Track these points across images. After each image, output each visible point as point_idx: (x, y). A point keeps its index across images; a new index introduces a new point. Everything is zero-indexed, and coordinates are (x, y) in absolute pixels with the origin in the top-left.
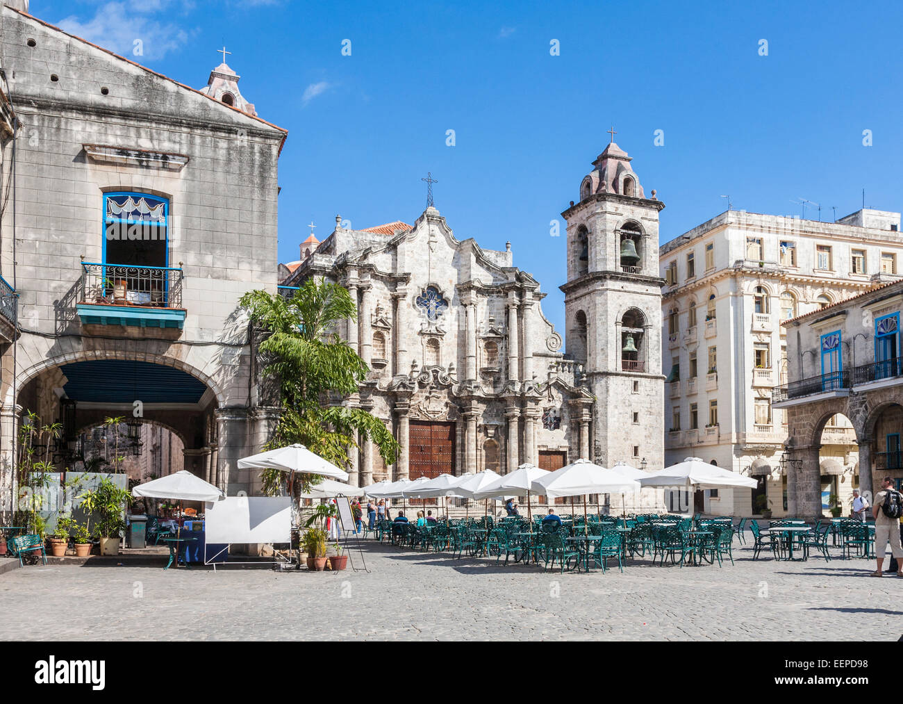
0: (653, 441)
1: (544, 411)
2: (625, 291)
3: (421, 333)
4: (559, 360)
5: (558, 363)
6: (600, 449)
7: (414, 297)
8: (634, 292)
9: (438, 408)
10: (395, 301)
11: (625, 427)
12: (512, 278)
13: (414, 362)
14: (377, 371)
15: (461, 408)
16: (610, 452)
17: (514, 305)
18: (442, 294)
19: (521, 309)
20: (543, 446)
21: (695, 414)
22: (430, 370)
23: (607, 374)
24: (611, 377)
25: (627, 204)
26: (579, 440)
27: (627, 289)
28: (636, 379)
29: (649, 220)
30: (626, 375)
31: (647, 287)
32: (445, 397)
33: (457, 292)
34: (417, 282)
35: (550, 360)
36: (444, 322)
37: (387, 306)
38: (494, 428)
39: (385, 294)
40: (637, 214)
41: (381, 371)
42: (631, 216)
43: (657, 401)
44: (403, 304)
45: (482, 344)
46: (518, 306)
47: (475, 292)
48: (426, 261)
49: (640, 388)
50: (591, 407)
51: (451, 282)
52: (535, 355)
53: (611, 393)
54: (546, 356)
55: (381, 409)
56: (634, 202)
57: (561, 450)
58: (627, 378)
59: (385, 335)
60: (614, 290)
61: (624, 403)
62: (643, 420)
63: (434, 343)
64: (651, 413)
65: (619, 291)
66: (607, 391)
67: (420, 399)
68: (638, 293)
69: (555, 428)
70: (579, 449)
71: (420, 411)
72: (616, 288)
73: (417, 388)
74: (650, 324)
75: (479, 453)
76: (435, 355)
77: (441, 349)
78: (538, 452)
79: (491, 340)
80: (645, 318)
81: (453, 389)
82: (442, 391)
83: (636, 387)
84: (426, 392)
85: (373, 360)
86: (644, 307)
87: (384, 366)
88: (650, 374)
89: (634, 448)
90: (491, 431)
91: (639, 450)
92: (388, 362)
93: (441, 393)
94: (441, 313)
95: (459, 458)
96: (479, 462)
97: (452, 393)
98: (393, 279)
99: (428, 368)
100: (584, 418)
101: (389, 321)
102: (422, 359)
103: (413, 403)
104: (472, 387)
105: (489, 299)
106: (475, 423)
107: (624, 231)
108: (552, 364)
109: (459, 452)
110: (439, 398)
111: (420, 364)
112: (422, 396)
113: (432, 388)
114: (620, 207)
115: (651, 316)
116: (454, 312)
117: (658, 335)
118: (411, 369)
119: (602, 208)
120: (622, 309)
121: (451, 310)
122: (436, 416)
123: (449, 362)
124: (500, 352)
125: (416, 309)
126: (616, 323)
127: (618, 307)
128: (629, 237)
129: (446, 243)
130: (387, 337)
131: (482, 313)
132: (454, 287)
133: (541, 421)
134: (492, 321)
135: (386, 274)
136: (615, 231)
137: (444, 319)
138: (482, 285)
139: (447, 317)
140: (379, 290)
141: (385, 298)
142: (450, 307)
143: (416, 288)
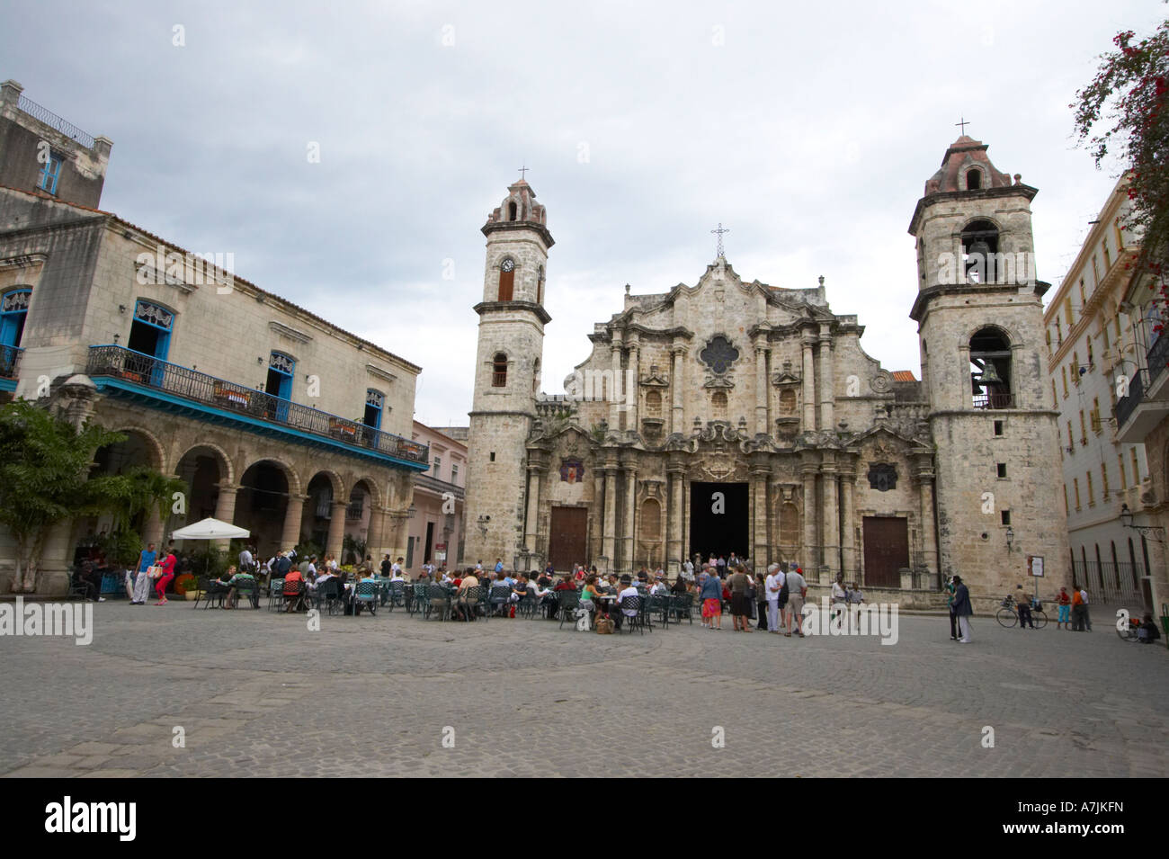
0: (1037, 503)
1: (871, 466)
2: (972, 307)
3: (706, 387)
4: (890, 402)
5: (889, 408)
6: (945, 515)
7: (697, 351)
8: (987, 306)
9: (721, 469)
11: (984, 483)
13: (697, 419)
14: (651, 430)
15: (751, 466)
16: (960, 519)
17: (807, 344)
18: (731, 343)
20: (869, 511)
22: (713, 427)
23: (949, 415)
24: (955, 419)
25: (969, 199)
26: (921, 503)
27: (974, 304)
28: (1003, 419)
29: (1009, 212)
30: (983, 414)
31: (1010, 297)
32: (733, 456)
33: (749, 339)
34: (702, 335)
35: (875, 403)
36: (733, 374)
37: (664, 364)
38: (790, 488)
39: (664, 352)
40: (986, 208)
41: (656, 431)
42: (976, 214)
43: (1040, 446)
44: (679, 360)
45: (776, 393)
46: (813, 344)
47: (765, 336)
48: (712, 313)
49: (1004, 431)
50: (933, 457)
51: (741, 329)
52: (838, 399)
53: (955, 438)
54: (868, 399)
55: (654, 471)
56: (980, 196)
57: (898, 516)
58: (980, 419)
59: (662, 393)
60: (953, 308)
61: (980, 451)
62: (1016, 474)
63: (720, 396)
64: (1029, 464)
65: (962, 307)
66: (950, 437)
67: (704, 459)
68: (995, 306)
69: (889, 488)
70: (921, 515)
71: (703, 472)
72: (957, 303)
73: (696, 447)
74: (1018, 343)
75: (774, 519)
76: (723, 409)
77: (729, 403)
78: (861, 518)
79: (788, 386)
80: (1010, 336)
81: (742, 445)
82: (731, 449)
83: (998, 428)
84: (711, 451)
85: (643, 420)
86: (1006, 323)
87: (658, 425)
88: (1022, 411)
89: (1000, 513)
90: (788, 493)
91: (1012, 517)
92: (664, 421)
93: (728, 451)
94: (730, 365)
95: (751, 524)
96: (774, 530)
97: (740, 451)
98: (669, 336)
99: (710, 424)
100: (923, 474)
101: (665, 379)
102: (707, 415)
103: (693, 463)
104: (758, 441)
105: (786, 341)
106: (763, 485)
107: (970, 233)
108: (880, 408)
109: (751, 518)
110: (725, 456)
111: (704, 421)
112: (706, 456)
113: (718, 446)
114: (960, 206)
115: (1021, 333)
116: (746, 361)
117: (1036, 357)
118: (694, 426)
119: (932, 213)
120: (968, 329)
121: (741, 359)
122: (722, 477)
123: (739, 417)
124: (797, 400)
125: (700, 363)
126: (960, 347)
127: (961, 327)
128: (979, 240)
129: (736, 289)
130: (664, 395)
131: (778, 358)
132: (746, 335)
133: (866, 480)
134: (787, 366)
135: (661, 332)
136: (953, 235)
137: (731, 370)
138: (772, 327)
139: (737, 367)
140: (655, 349)
141: (661, 356)
142: (739, 357)
143: (701, 341)
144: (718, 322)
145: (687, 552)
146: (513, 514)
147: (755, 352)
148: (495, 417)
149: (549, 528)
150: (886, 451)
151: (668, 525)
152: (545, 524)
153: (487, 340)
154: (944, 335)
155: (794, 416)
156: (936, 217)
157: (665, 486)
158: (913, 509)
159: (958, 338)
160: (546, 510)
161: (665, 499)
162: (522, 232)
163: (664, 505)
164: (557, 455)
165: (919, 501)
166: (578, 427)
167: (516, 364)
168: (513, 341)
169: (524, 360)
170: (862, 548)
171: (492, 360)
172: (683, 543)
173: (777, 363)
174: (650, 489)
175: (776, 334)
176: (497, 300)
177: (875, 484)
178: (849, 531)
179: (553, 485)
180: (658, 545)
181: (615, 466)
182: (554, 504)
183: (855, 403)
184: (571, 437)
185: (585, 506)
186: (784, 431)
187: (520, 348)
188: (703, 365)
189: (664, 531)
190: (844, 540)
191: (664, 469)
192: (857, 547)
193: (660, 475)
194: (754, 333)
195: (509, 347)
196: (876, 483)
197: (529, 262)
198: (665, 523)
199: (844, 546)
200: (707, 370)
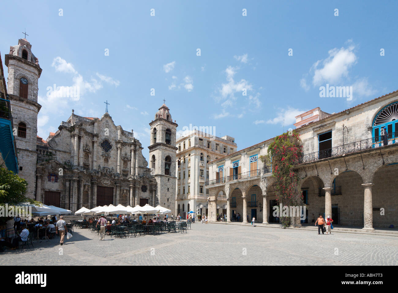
0: (173, 197)
1: (142, 186)
2: (166, 150)
3: (102, 156)
5: (146, 171)
7: (100, 143)
9: (106, 183)
10: (93, 143)
11: (165, 192)
12: (133, 141)
13: (99, 165)
14: (86, 167)
15: (115, 183)
17: (133, 150)
18: (110, 143)
19: (135, 151)
20: (141, 197)
21: (184, 190)
23: (160, 175)
26: (152, 196)
28: (168, 178)
31: (172, 150)
32: (110, 179)
34: (101, 138)
37: (90, 145)
38: (126, 190)
39: (89, 140)
42: (169, 127)
43: (174, 185)
44: (95, 145)
45: (123, 162)
47: (121, 144)
50: (156, 185)
51: (113, 139)
52: (139, 167)
54: (143, 168)
56: (170, 123)
57: (146, 198)
58: (166, 177)
59: (89, 155)
60: (163, 149)
61: (165, 185)
62: (170, 191)
63: (106, 160)
67: (102, 179)
68: (170, 151)
69: (145, 192)
70: (152, 199)
71: (101, 183)
73: (100, 175)
74: (172, 161)
75: (121, 198)
76: (107, 164)
77: (109, 162)
78: (140, 199)
79: (126, 161)
80: (171, 159)
83: (168, 180)
84: (104, 177)
85: (84, 163)
86: (171, 156)
87: (88, 166)
88: (172, 177)
89: (168, 199)
90: (125, 191)
92: (90, 165)
93: (109, 177)
94: (109, 150)
97: (112, 177)
98: (93, 135)
99: (104, 168)
100: (153, 189)
101: (91, 150)
102: (103, 165)
103: (98, 180)
105: (126, 147)
106: (119, 188)
107: (167, 131)
110: (108, 179)
111: (102, 166)
113: (106, 175)
115: (173, 158)
116: (114, 150)
118: (98, 168)
120: (166, 155)
122: (106, 185)
123: (111, 167)
124: (128, 165)
126: (164, 159)
127: (164, 155)
130: (90, 156)
131: (124, 151)
132: (114, 142)
134: (126, 154)
135: (90, 133)
136: (164, 130)
137: (110, 152)
138: (123, 142)
139: (111, 151)
140: (87, 139)
141: (89, 142)
142: (112, 148)
143: (101, 140)
146: (33, 193)
147: (117, 148)
149: (44, 199)
150: (145, 182)
152: (42, 198)
153: (14, 114)
155: (127, 169)
157: (90, 187)
158: (150, 197)
159: (164, 157)
161: (90, 191)
162: (32, 68)
163: (90, 193)
164: (47, 171)
166: (57, 161)
167: (32, 129)
168: (29, 118)
169: (35, 129)
171: (18, 124)
173: (123, 153)
174: (86, 187)
175: (124, 144)
176: (19, 96)
177: (142, 190)
179: (45, 182)
180: (88, 206)
181: (77, 178)
182: (46, 190)
184: (54, 165)
185: (59, 192)
186: (124, 173)
187: (33, 123)
188: (102, 148)
189: (90, 201)
191: (90, 181)
193: (88, 182)
194: (117, 142)
195: (28, 121)
197: (36, 84)
198: (90, 199)
200: (103, 150)
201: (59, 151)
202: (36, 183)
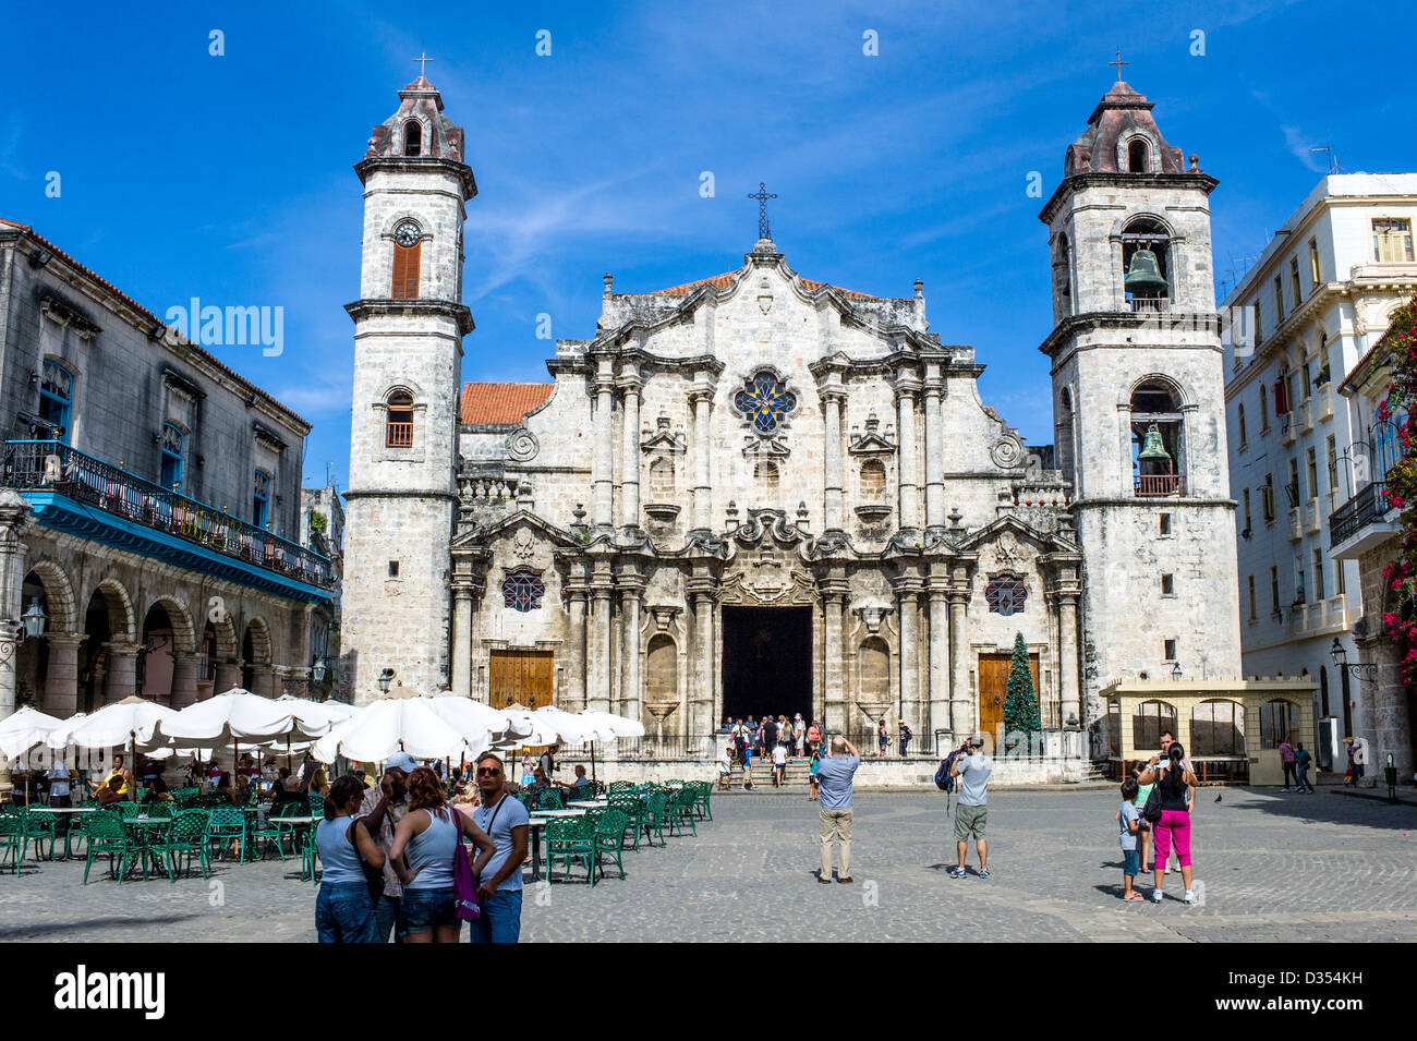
1: (990, 579)
2: (1135, 347)
3: (744, 454)
4: (1017, 482)
6: (1094, 648)
7: (731, 394)
8: (1154, 347)
9: (769, 584)
10: (694, 403)
11: (1145, 602)
12: (903, 345)
13: (732, 504)
14: (657, 524)
15: (817, 581)
16: (1112, 654)
17: (906, 392)
18: (783, 384)
19: (919, 397)
20: (988, 645)
22: (758, 519)
23: (1103, 504)
24: (1110, 511)
25: (1132, 187)
26: (1060, 631)
27: (1138, 343)
28: (1165, 510)
29: (1184, 210)
30: (1142, 504)
31: (1183, 334)
32: (789, 564)
33: (814, 380)
34: (738, 368)
35: (998, 484)
36: (787, 433)
37: (679, 413)
38: (879, 614)
39: (677, 394)
40: (1155, 201)
41: (667, 525)
42: (1142, 208)
44: (702, 407)
45: (857, 464)
46: (915, 393)
47: (839, 374)
48: (754, 332)
49: (1173, 527)
50: (1078, 566)
51: (801, 362)
52: (949, 477)
53: (1110, 539)
54: (988, 477)
55: (666, 590)
56: (1147, 183)
57: (1026, 650)
58: (1144, 510)
59: (676, 463)
60: (1111, 347)
61: (1141, 557)
62: (1185, 589)
64: (1201, 575)
65: (1122, 347)
66: (1104, 537)
67: (743, 569)
68: (1164, 347)
69: (1015, 611)
70: (1060, 649)
71: (743, 590)
72: (1115, 342)
73: (732, 551)
74: (1191, 403)
75: (852, 662)
77: (780, 478)
78: (977, 656)
79: (874, 455)
80: (1181, 392)
81: (802, 548)
82: (785, 552)
83: (1165, 523)
84: (753, 556)
85: (647, 507)
86: (1177, 373)
87: (670, 516)
88: (1196, 500)
89: (1164, 643)
90: (874, 620)
91: (1178, 647)
92: (679, 508)
93: (782, 556)
94: (780, 418)
95: (816, 670)
96: (852, 678)
97: (800, 556)
98: (687, 368)
99: (753, 513)
100: (1064, 589)
101: (681, 439)
102: (749, 499)
103: (727, 576)
104: (831, 542)
105: (870, 383)
106: (838, 609)
107: (1133, 236)
108: (1005, 491)
109: (816, 661)
110: (778, 565)
111: (742, 508)
112: (746, 564)
113: (765, 548)
114: (1121, 194)
115: (1195, 388)
116: (807, 412)
117: (1213, 423)
118: (727, 517)
119: (1083, 200)
120: (1130, 380)
121: (801, 409)
122: (772, 597)
123: (797, 502)
124: (889, 478)
125: (734, 413)
126: (1118, 406)
127: (1121, 376)
128: (1144, 246)
129: (791, 295)
130: (679, 465)
131: (857, 410)
132: (807, 371)
133: (984, 598)
134: (872, 423)
135: (673, 360)
136: (1111, 237)
137: (786, 427)
138: (851, 362)
139: (793, 423)
140: (663, 389)
141: (674, 400)
142: (797, 406)
143: (736, 377)
144: (764, 347)
145: (718, 718)
146: (435, 665)
147: (823, 399)
148: (395, 500)
149: (487, 686)
150: (1012, 556)
151: (688, 675)
152: (481, 679)
153: (375, 365)
154: (1098, 386)
155: (880, 502)
156: (1089, 207)
157: (685, 615)
158: (1047, 641)
159: (1117, 393)
160: (482, 656)
161: (684, 635)
162: (433, 177)
163: (682, 643)
164: (498, 563)
165: (1056, 629)
166: (533, 517)
167: (430, 409)
169: (443, 402)
170: (977, 701)
171: (385, 402)
172: (713, 701)
173: (856, 417)
174: (660, 619)
175: (855, 371)
176: (389, 296)
177: (995, 606)
178: (962, 676)
179: (492, 614)
180: (674, 709)
181: (608, 583)
182: (495, 646)
183: (968, 483)
184: (524, 535)
185: (547, 648)
186: (867, 526)
187: (437, 382)
188: (741, 417)
189: (682, 686)
190: (956, 689)
191: (681, 585)
192: (971, 700)
193: (676, 596)
194: (821, 370)
195: (417, 379)
196: (997, 603)
197: (447, 230)
198: (685, 673)
199: (954, 698)
200: (746, 426)
201: (545, 470)
202: (451, 620)
